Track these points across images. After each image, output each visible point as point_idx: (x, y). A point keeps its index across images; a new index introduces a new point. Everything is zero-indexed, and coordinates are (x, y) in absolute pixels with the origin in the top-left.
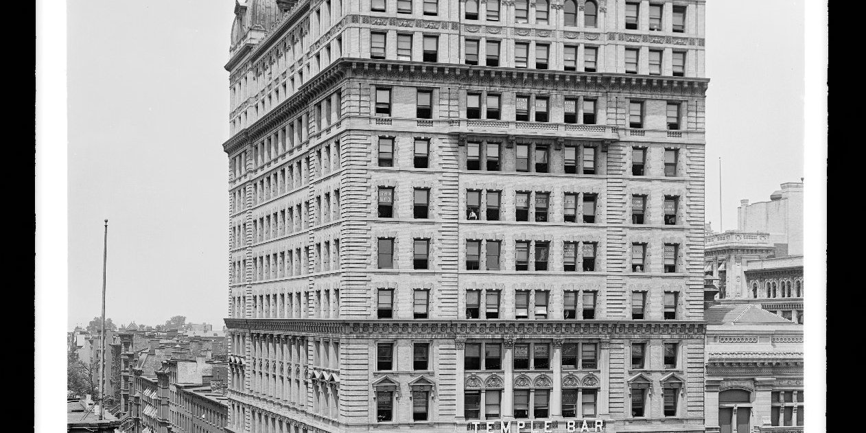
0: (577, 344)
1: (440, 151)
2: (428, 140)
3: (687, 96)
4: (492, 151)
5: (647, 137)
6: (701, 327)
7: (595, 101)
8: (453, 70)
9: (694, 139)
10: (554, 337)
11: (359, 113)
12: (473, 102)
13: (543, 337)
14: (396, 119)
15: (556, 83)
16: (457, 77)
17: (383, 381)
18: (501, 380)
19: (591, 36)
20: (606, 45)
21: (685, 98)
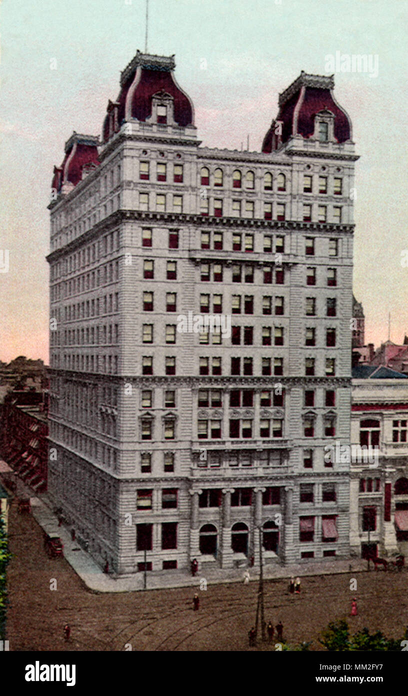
0: (270, 391)
1: (184, 269)
2: (175, 262)
3: (342, 235)
4: (217, 269)
5: (317, 261)
6: (349, 380)
7: (283, 237)
8: (191, 218)
9: (346, 261)
10: (255, 387)
11: (132, 244)
12: (205, 238)
13: (248, 386)
14: (154, 249)
15: (258, 227)
16: (194, 222)
17: (145, 415)
19: (281, 197)
20: (291, 202)
21: (341, 237)
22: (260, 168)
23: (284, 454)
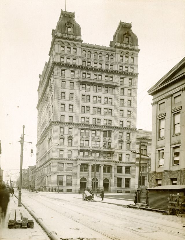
0: (107, 132)
1: (76, 85)
2: (73, 82)
4: (88, 86)
5: (124, 86)
7: (112, 77)
8: (79, 67)
9: (135, 87)
10: (101, 129)
11: (58, 75)
12: (84, 75)
13: (99, 129)
14: (66, 77)
15: (103, 72)
16: (80, 68)
17: (61, 136)
18: (89, 138)
19: (112, 63)
20: (115, 65)
21: (133, 78)
22: (104, 52)
23: (111, 153)
